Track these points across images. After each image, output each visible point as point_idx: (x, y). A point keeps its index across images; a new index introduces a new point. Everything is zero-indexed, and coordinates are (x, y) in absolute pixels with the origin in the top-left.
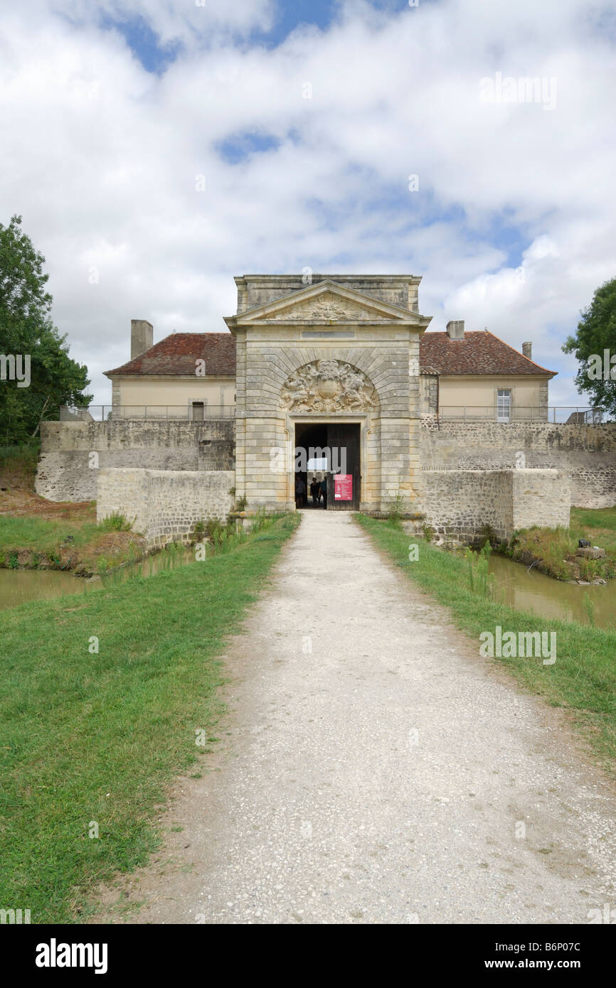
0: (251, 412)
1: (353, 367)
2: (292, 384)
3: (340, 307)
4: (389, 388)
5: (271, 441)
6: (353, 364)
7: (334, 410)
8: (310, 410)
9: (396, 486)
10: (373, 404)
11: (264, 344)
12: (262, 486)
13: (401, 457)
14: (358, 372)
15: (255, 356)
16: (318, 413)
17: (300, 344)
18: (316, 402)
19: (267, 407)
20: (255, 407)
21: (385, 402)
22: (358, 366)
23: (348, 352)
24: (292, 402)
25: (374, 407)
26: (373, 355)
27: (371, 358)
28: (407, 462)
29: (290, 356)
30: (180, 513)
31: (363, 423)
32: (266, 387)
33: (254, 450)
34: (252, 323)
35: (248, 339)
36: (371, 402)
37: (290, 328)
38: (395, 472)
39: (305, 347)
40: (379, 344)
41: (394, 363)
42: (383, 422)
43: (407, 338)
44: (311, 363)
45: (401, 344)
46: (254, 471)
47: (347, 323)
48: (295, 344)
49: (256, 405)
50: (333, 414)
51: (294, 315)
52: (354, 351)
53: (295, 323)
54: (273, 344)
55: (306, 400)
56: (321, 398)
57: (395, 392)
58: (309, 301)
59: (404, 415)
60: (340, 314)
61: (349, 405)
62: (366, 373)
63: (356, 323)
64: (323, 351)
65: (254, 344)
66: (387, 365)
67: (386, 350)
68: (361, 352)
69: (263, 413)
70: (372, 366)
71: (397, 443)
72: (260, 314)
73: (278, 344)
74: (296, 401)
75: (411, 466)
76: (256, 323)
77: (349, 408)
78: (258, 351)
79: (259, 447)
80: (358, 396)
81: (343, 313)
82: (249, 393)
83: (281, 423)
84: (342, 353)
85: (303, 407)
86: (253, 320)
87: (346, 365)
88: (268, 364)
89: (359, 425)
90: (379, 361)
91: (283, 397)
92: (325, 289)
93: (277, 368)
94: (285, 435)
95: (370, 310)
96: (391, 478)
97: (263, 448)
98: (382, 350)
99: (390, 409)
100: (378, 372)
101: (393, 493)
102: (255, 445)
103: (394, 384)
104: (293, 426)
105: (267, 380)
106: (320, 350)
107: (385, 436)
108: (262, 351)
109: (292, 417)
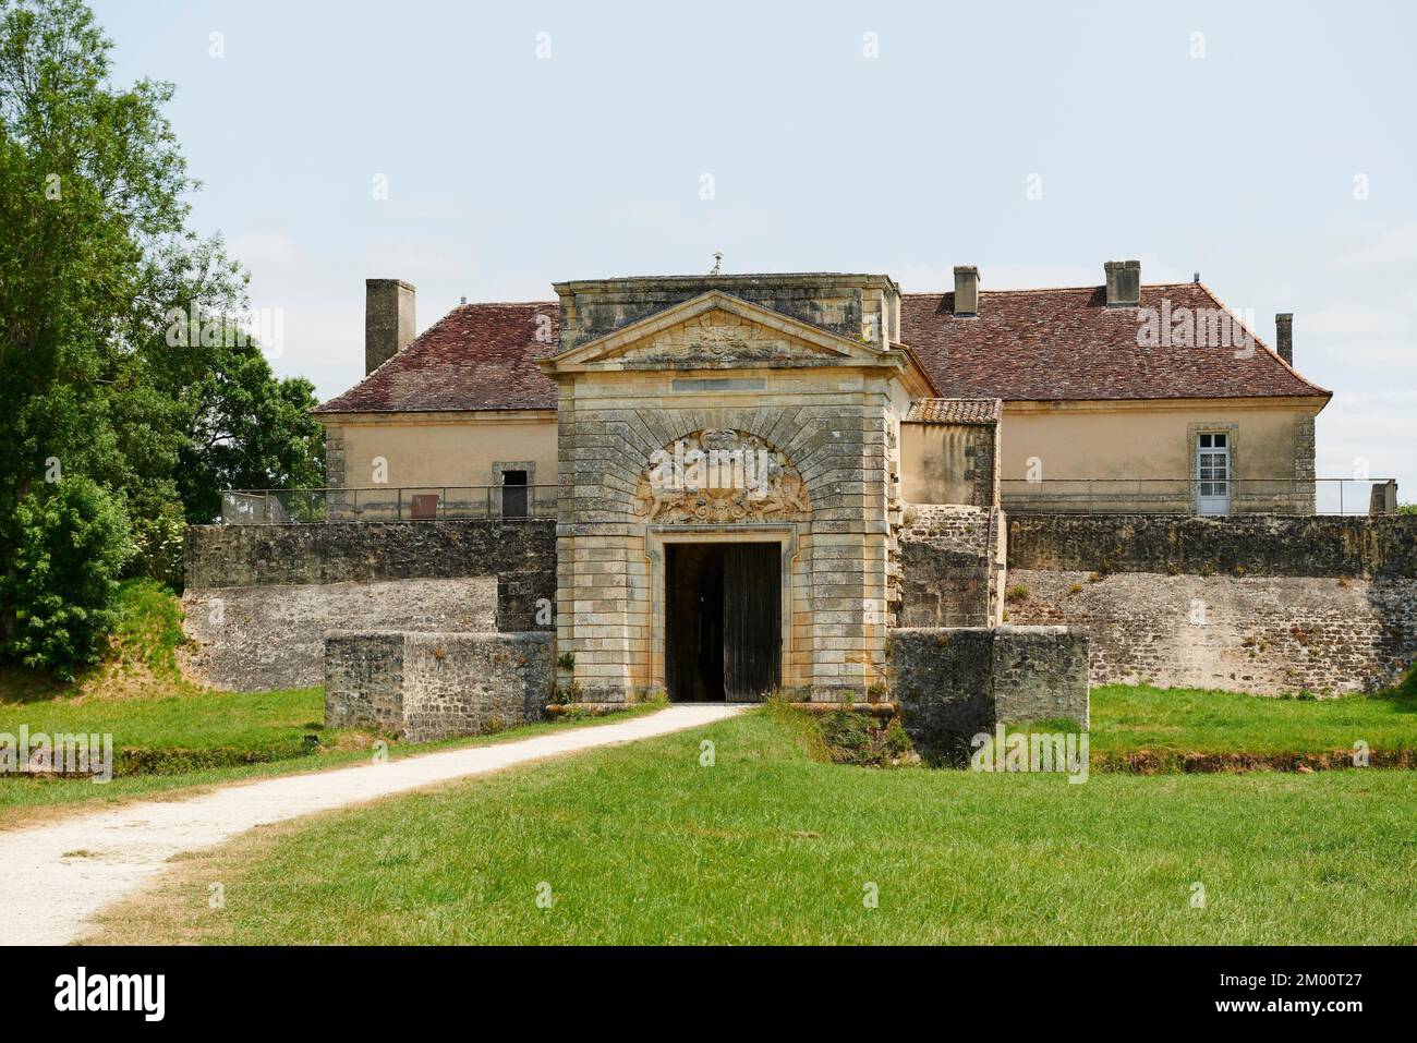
0: (583, 527)
3: (741, 334)
4: (827, 478)
5: (617, 578)
6: (763, 435)
7: (733, 521)
8: (688, 520)
9: (840, 656)
10: (802, 508)
11: (605, 403)
12: (601, 658)
13: (847, 604)
15: (589, 426)
16: (704, 525)
17: (669, 403)
18: (699, 505)
19: (612, 517)
20: (589, 517)
21: (821, 503)
22: (772, 440)
23: (754, 415)
24: (657, 507)
25: (804, 512)
26: (799, 419)
27: (796, 425)
28: (858, 613)
29: (650, 424)
30: (460, 705)
31: (785, 541)
32: (608, 479)
33: (591, 593)
34: (582, 368)
35: (577, 394)
36: (798, 503)
38: (838, 631)
39: (678, 408)
40: (808, 400)
41: (837, 434)
42: (818, 540)
43: (860, 386)
44: (689, 436)
45: (848, 399)
46: (588, 632)
48: (660, 402)
49: (592, 513)
50: (731, 526)
51: (658, 350)
52: (765, 411)
54: (621, 403)
55: (682, 502)
56: (708, 498)
57: (839, 486)
58: (683, 324)
59: (853, 527)
60: (738, 347)
61: (759, 509)
62: (788, 451)
64: (709, 414)
65: (588, 404)
66: (824, 436)
67: (822, 410)
68: (776, 414)
69: (604, 527)
70: (796, 440)
71: (840, 578)
72: (596, 352)
73: (629, 403)
74: (663, 505)
75: (865, 621)
76: (589, 368)
77: (760, 515)
78: (595, 416)
79: (597, 587)
80: (774, 493)
81: (744, 346)
82: (580, 491)
83: (635, 543)
84: (743, 417)
85: (676, 515)
86: (586, 362)
87: (751, 439)
88: (612, 439)
89: (778, 545)
90: (811, 431)
91: (640, 496)
92: (709, 304)
93: (628, 447)
94: (644, 566)
95: (792, 339)
96: (829, 643)
97: (605, 590)
98: (813, 409)
99: (829, 517)
100: (807, 450)
101: (833, 670)
102: (590, 585)
103: (835, 473)
104: (661, 550)
105: (609, 467)
106: (703, 413)
107: (821, 566)
108: (602, 416)
109: (656, 532)
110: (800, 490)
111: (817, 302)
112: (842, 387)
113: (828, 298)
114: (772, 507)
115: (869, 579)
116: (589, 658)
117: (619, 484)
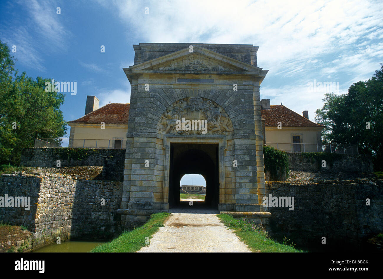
1: (214, 103)
2: (169, 114)
4: (240, 118)
6: (213, 100)
8: (181, 133)
9: (247, 191)
10: (228, 130)
12: (143, 189)
13: (250, 168)
14: (217, 106)
15: (143, 94)
16: (188, 135)
17: (176, 86)
19: (150, 130)
20: (141, 130)
21: (237, 127)
22: (217, 102)
23: (210, 92)
24: (169, 127)
25: (229, 132)
27: (226, 96)
28: (255, 172)
29: (168, 94)
31: (221, 143)
32: (150, 115)
33: (139, 161)
34: (142, 72)
35: (139, 82)
37: (170, 75)
38: (246, 180)
39: (180, 88)
41: (243, 100)
42: (236, 141)
43: (251, 83)
44: (183, 99)
45: (247, 87)
46: (138, 178)
47: (209, 73)
48: (172, 86)
49: (142, 128)
50: (199, 136)
51: (173, 67)
52: (214, 91)
53: (173, 72)
54: (156, 86)
57: (245, 121)
59: (251, 137)
60: (204, 67)
62: (223, 106)
63: (215, 73)
64: (192, 91)
66: (238, 101)
68: (219, 92)
69: (147, 134)
70: (227, 102)
71: (247, 158)
72: (148, 66)
73: (160, 86)
75: (258, 176)
76: (145, 71)
77: (211, 132)
79: (142, 159)
80: (217, 124)
81: (207, 67)
82: (138, 119)
83: (160, 141)
84: (205, 93)
85: (177, 131)
86: (144, 69)
87: (209, 101)
88: (152, 99)
90: (233, 99)
91: (162, 123)
93: (158, 103)
94: (162, 151)
96: (243, 185)
97: (145, 160)
99: (241, 132)
100: (232, 106)
101: (245, 197)
102: (139, 158)
103: (243, 115)
104: (169, 145)
105: (151, 111)
106: (189, 91)
107: (238, 152)
109: (168, 138)
110: (228, 123)
111: (234, 54)
112: (244, 83)
113: (237, 53)
114: (216, 129)
115: (258, 159)
116: (137, 189)
117: (154, 117)
